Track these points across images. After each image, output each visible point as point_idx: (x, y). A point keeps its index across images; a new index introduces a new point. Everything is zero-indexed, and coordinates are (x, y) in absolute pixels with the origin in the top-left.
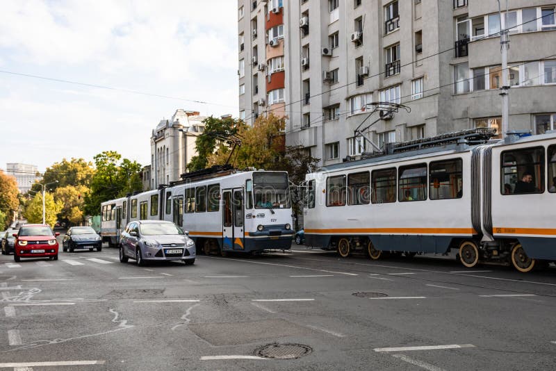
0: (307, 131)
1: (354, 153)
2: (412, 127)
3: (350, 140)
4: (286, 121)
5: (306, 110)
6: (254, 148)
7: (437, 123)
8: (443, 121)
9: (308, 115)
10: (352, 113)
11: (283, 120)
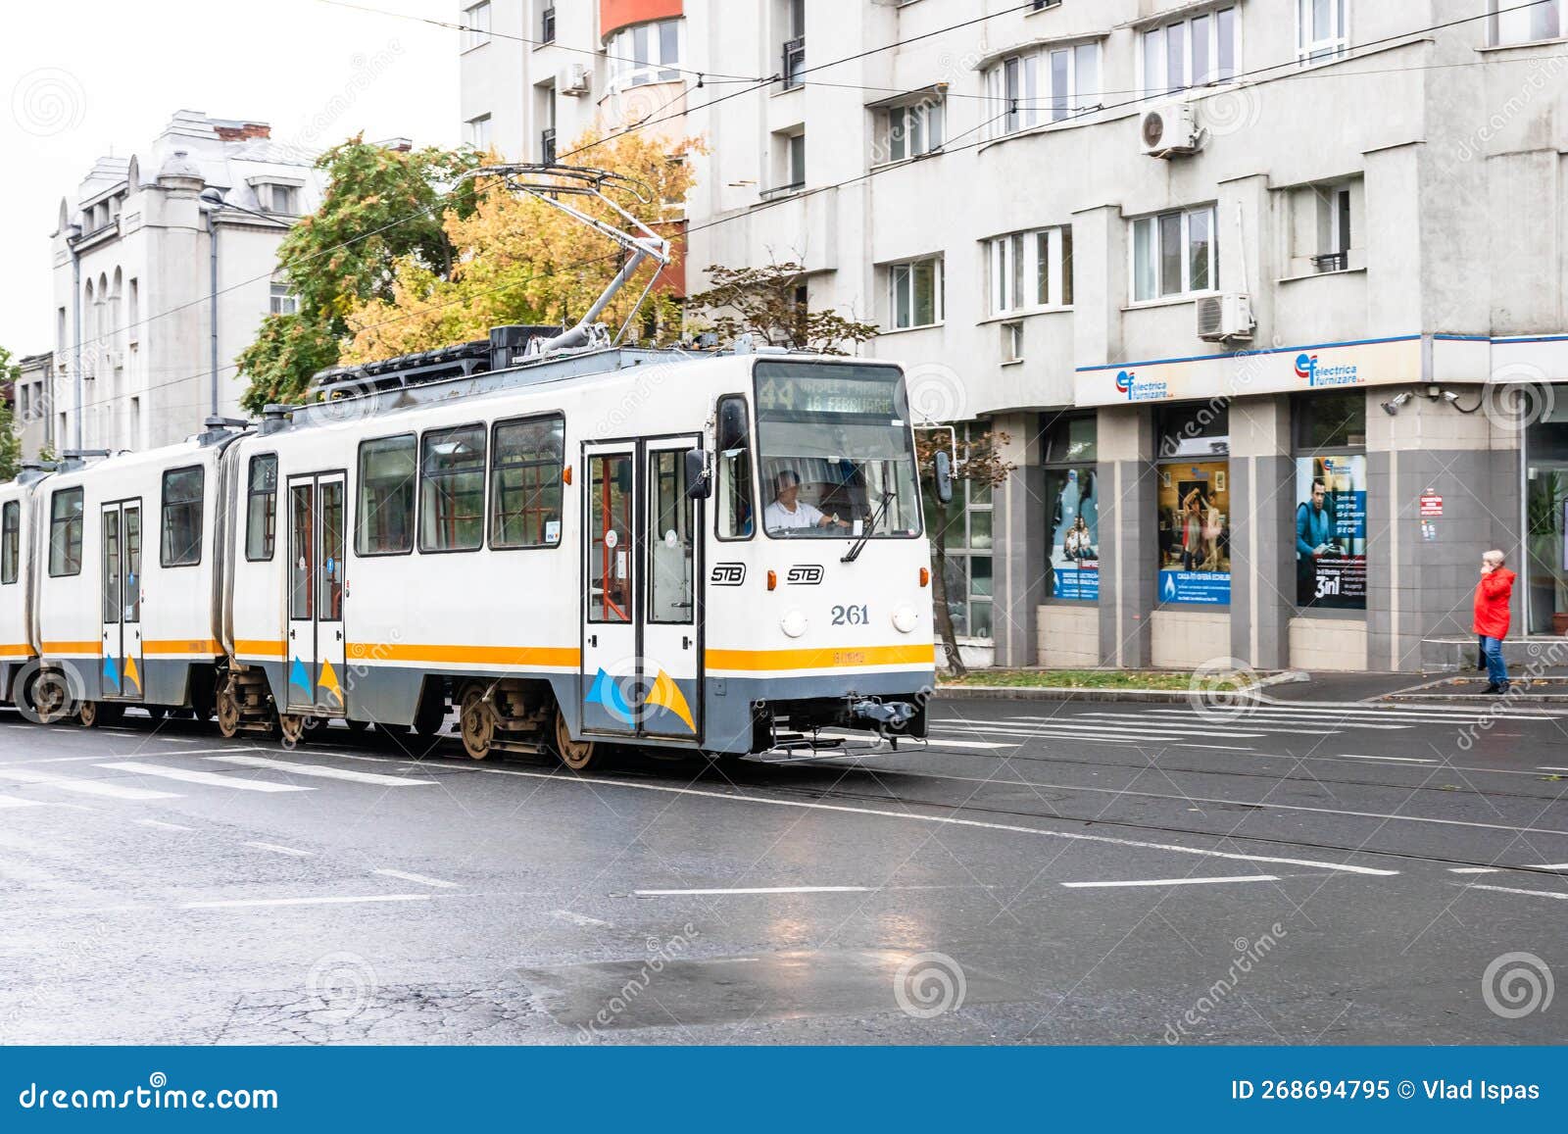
0: (793, 207)
1: (1018, 300)
2: (1295, 191)
3: (996, 246)
4: (693, 157)
5: (785, 112)
6: (563, 277)
7: (1419, 171)
8: (1441, 164)
9: (792, 139)
10: (1009, 126)
11: (677, 162)
